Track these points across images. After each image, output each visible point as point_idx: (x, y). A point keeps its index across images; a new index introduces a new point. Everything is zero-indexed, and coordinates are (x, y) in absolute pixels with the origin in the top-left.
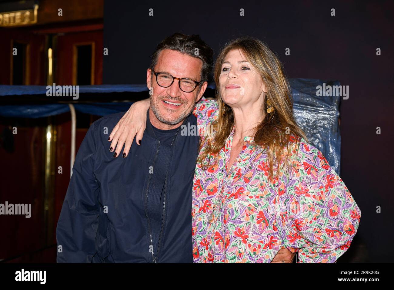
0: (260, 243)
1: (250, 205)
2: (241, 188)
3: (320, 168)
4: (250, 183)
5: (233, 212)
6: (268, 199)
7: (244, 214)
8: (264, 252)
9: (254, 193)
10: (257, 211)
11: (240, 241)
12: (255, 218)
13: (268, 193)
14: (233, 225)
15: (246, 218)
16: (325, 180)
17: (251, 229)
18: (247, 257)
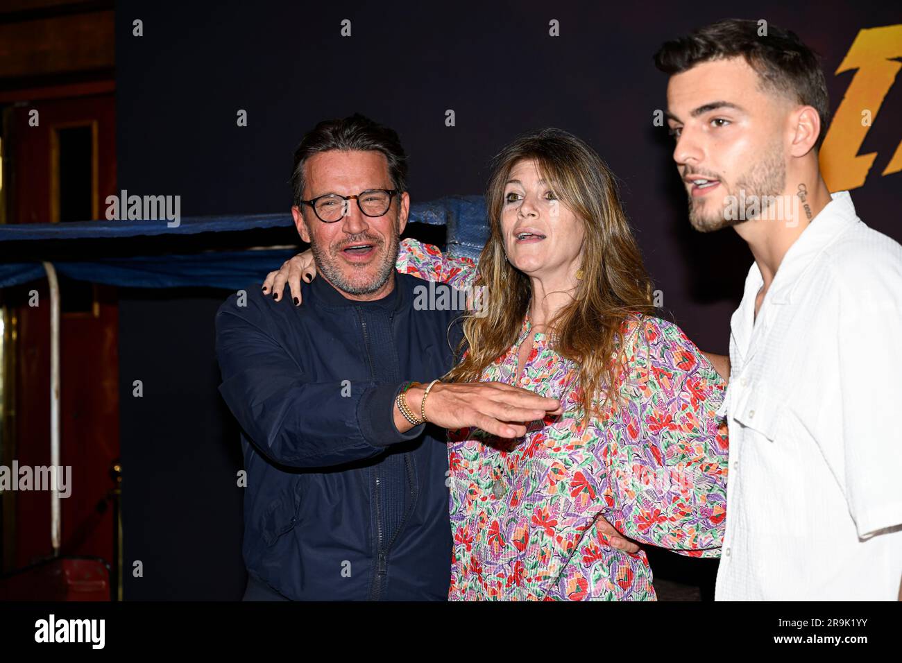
1: (555, 463)
2: (539, 436)
3: (675, 369)
4: (555, 426)
6: (592, 449)
7: (546, 482)
9: (564, 441)
10: (570, 472)
11: (543, 533)
12: (567, 486)
13: (592, 439)
14: (530, 505)
15: (550, 489)
16: (687, 392)
17: (562, 507)
18: (557, 560)
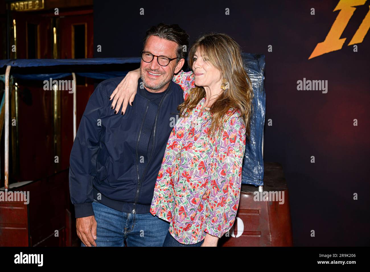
0: (199, 183)
1: (195, 156)
2: (191, 144)
4: (197, 141)
5: (183, 160)
6: (208, 153)
7: (190, 162)
8: (200, 190)
9: (199, 149)
10: (199, 161)
11: (185, 180)
12: (197, 165)
13: (208, 149)
14: (182, 168)
15: (191, 165)
17: (194, 173)
18: (189, 191)
